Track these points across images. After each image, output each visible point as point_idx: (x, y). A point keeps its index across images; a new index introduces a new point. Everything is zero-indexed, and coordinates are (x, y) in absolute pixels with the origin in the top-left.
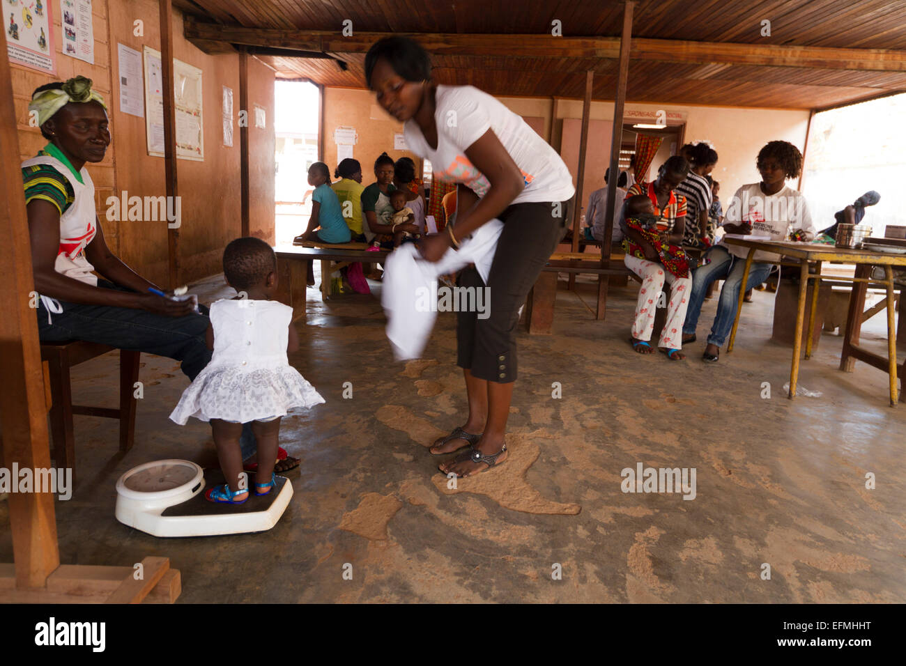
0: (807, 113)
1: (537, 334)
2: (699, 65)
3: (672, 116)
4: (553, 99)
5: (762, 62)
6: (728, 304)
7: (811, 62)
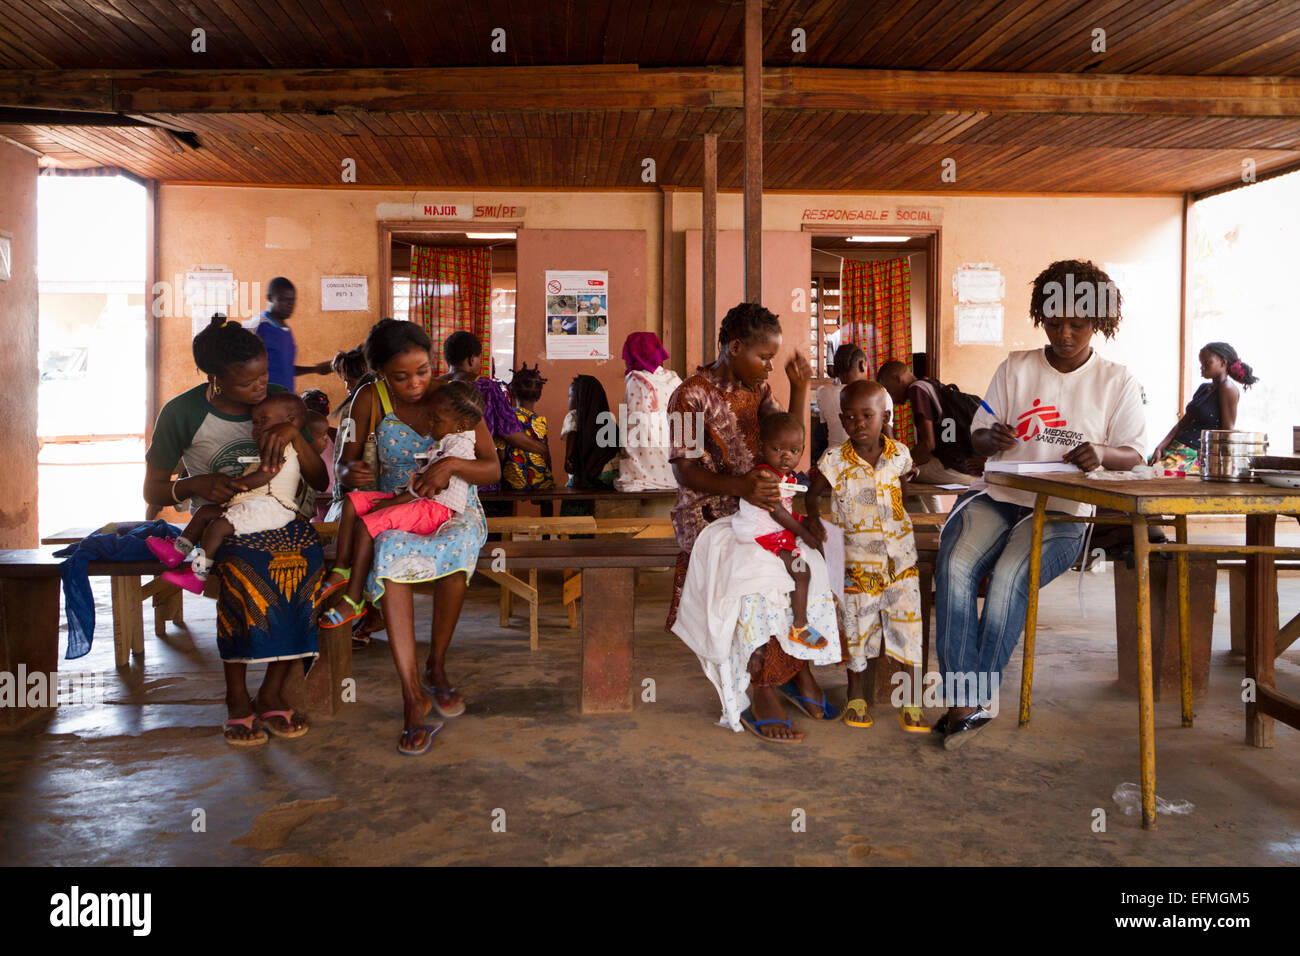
0: (1177, 202)
1: (600, 711)
2: (921, 118)
3: (910, 216)
4: (661, 191)
5: (1046, 107)
6: (997, 621)
7: (1142, 104)
